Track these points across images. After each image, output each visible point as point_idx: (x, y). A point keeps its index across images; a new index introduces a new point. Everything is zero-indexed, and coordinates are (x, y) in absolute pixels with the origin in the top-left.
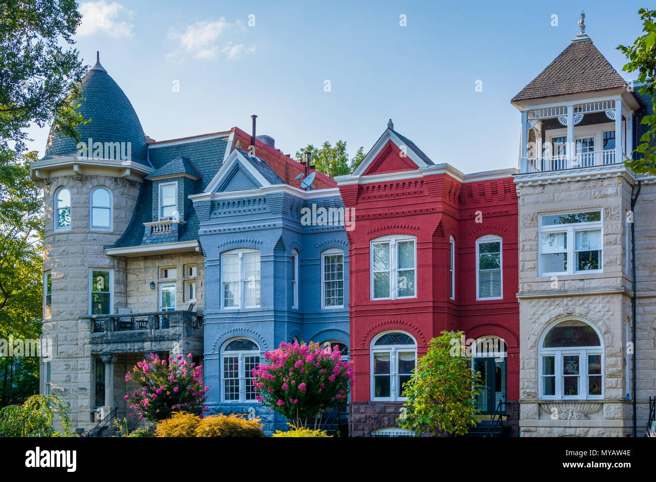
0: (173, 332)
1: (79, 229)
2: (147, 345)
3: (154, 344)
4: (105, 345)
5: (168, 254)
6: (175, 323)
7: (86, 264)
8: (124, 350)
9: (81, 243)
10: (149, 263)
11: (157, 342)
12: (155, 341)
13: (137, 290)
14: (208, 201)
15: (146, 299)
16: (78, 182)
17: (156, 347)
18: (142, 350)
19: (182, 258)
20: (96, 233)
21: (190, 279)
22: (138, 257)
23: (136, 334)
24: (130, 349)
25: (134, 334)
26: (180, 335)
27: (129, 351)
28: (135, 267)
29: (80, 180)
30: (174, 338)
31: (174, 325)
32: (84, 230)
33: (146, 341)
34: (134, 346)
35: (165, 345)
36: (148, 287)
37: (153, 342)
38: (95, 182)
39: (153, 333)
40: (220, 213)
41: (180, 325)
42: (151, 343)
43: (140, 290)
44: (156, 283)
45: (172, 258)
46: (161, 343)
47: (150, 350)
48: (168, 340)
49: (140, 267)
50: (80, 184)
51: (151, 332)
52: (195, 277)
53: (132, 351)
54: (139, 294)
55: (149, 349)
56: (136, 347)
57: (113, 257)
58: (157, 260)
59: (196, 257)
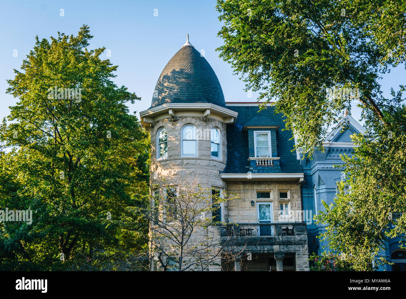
0: (299, 238)
1: (204, 156)
2: (276, 248)
3: (282, 247)
4: (235, 247)
5: (265, 181)
6: (300, 232)
7: (210, 184)
8: (254, 251)
9: (206, 167)
10: (247, 187)
11: (285, 246)
12: (283, 245)
13: (238, 206)
14: (327, 147)
15: (246, 213)
16: (203, 122)
17: (284, 249)
18: (271, 252)
19: (277, 185)
20: (215, 161)
21: (285, 200)
22: (237, 182)
23: (265, 239)
24: (260, 250)
25: (262, 239)
26: (306, 241)
27: (259, 252)
28: (234, 189)
29: (205, 121)
30: (300, 243)
31: (300, 233)
32: (208, 158)
33: (275, 245)
34: (264, 248)
35: (292, 248)
36: (248, 204)
37: (281, 246)
38: (213, 124)
39: (281, 239)
40: (334, 156)
41: (305, 233)
42: (279, 246)
43: (240, 206)
44: (255, 202)
45: (268, 185)
46: (289, 246)
47: (278, 252)
48: (295, 244)
49: (240, 189)
50: (205, 124)
51: (279, 238)
52: (289, 199)
53: (262, 252)
54: (240, 209)
55: (278, 250)
56: (266, 249)
57: (224, 180)
58: (256, 185)
59: (289, 185)
